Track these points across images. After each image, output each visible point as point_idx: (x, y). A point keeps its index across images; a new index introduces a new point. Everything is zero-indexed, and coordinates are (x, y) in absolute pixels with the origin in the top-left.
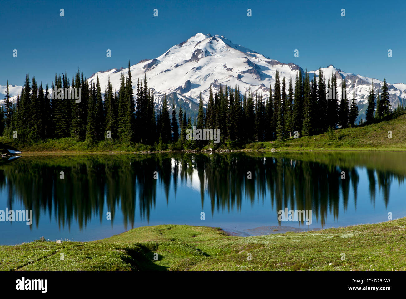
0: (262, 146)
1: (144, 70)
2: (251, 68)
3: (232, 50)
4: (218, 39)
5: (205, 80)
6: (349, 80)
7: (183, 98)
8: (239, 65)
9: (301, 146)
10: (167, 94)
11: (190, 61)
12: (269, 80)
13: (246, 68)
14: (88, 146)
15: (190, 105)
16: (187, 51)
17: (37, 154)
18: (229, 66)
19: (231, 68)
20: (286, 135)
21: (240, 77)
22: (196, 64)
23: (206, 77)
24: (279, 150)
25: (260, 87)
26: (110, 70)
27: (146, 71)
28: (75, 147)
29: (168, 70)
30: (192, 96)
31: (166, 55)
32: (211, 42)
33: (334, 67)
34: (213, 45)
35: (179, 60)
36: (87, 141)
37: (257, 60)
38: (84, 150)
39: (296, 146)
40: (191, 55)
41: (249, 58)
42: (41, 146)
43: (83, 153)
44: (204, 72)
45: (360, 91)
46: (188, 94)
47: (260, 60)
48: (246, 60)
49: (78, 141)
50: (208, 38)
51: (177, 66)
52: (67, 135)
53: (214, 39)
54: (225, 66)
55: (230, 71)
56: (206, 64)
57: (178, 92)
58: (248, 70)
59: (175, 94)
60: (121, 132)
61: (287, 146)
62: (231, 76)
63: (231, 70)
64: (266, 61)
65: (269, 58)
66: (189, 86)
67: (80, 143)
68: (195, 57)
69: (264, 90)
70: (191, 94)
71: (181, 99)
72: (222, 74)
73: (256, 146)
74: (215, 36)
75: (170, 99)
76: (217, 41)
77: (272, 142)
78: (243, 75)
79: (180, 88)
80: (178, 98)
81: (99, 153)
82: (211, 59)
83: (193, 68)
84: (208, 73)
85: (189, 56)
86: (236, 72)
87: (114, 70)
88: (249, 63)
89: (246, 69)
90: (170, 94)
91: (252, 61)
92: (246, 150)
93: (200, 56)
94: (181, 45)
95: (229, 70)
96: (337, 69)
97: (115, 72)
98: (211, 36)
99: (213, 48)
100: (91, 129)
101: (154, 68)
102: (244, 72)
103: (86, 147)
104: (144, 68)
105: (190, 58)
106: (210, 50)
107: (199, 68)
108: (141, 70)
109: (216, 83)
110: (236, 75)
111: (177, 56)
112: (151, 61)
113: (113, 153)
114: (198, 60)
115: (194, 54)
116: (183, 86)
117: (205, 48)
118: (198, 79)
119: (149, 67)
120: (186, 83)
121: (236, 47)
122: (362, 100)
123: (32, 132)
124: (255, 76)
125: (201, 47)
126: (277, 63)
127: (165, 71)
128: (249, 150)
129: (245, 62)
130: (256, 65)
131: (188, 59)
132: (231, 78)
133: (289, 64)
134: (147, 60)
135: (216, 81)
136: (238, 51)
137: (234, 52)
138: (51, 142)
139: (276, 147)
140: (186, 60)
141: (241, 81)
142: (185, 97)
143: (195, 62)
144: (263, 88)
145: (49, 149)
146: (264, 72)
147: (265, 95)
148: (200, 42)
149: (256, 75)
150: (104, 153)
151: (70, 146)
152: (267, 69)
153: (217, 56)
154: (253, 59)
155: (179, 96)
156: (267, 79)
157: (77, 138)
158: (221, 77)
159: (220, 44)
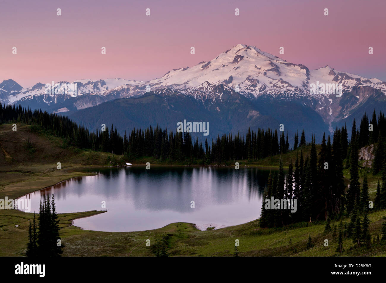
1: (202, 69)
2: (273, 67)
3: (261, 56)
5: (242, 76)
6: (340, 76)
7: (227, 88)
8: (265, 66)
11: (232, 63)
12: (285, 75)
15: (232, 93)
16: (231, 56)
18: (258, 66)
19: (260, 67)
21: (265, 74)
22: (237, 65)
23: (243, 73)
25: (279, 81)
26: (180, 69)
29: (218, 69)
30: (233, 87)
31: (217, 59)
32: (246, 50)
33: (329, 67)
34: (248, 52)
35: (226, 62)
37: (277, 62)
40: (233, 59)
41: (272, 61)
44: (241, 70)
45: (347, 84)
46: (230, 85)
47: (280, 62)
48: (270, 62)
51: (224, 66)
53: (248, 48)
54: (256, 67)
56: (243, 65)
57: (224, 84)
58: (271, 69)
59: (222, 85)
62: (259, 73)
63: (260, 69)
64: (283, 63)
65: (285, 61)
66: (232, 79)
68: (236, 61)
69: (281, 83)
70: (233, 85)
72: (254, 71)
75: (219, 88)
76: (251, 49)
78: (268, 72)
79: (226, 81)
80: (224, 88)
82: (246, 62)
83: (235, 68)
84: (244, 71)
86: (263, 70)
87: (183, 69)
88: (272, 64)
90: (218, 86)
91: (274, 63)
93: (239, 60)
94: (227, 53)
95: (258, 69)
96: (331, 69)
98: (246, 46)
99: (247, 54)
101: (208, 67)
102: (268, 70)
104: (202, 67)
105: (233, 61)
108: (200, 69)
109: (250, 78)
110: (263, 72)
111: (224, 60)
112: (207, 63)
114: (238, 62)
115: (235, 58)
116: (228, 80)
117: (243, 54)
118: (238, 75)
119: (205, 67)
120: (229, 78)
121: (264, 54)
122: (348, 90)
124: (276, 73)
125: (240, 53)
126: (291, 64)
127: (216, 70)
129: (270, 64)
130: (276, 66)
132: (260, 75)
133: (299, 65)
134: (204, 62)
135: (249, 76)
140: (230, 62)
141: (266, 76)
142: (229, 87)
143: (236, 63)
144: (281, 81)
147: (282, 86)
148: (239, 50)
152: (284, 68)
158: (253, 73)
159: (253, 52)
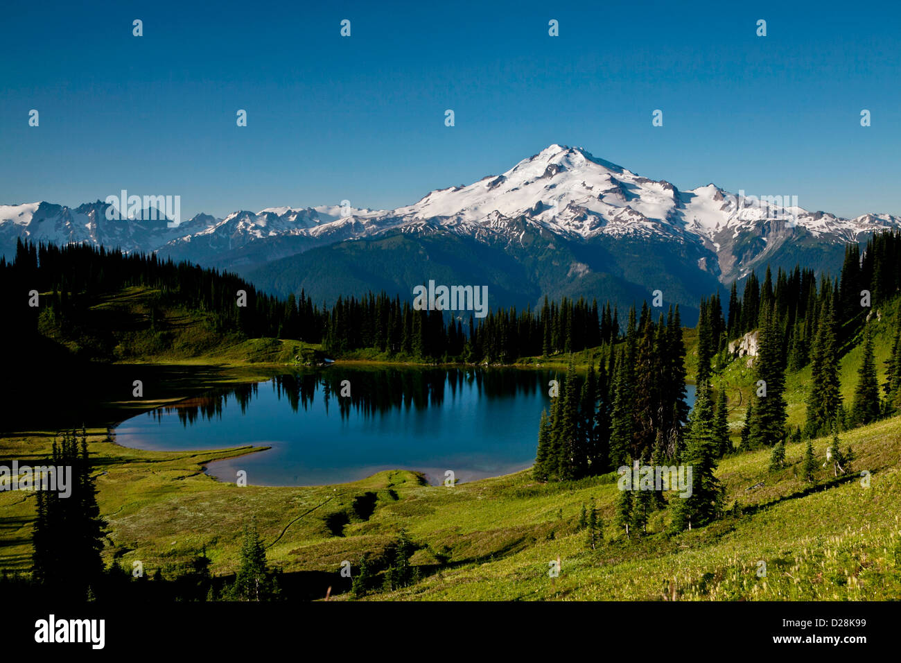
0: (530, 361)
1: (488, 188)
2: (615, 186)
3: (592, 165)
4: (576, 151)
5: (560, 201)
7: (532, 222)
8: (600, 183)
9: (562, 362)
10: (514, 218)
11: (542, 177)
12: (636, 201)
13: (609, 186)
14: (387, 356)
15: (541, 231)
16: (539, 166)
17: (347, 362)
18: (588, 185)
19: (591, 186)
20: (550, 351)
21: (601, 197)
22: (549, 182)
23: (561, 196)
24: (543, 365)
25: (626, 210)
26: (449, 188)
27: (490, 190)
28: (378, 357)
29: (516, 189)
30: (544, 220)
31: (514, 170)
32: (567, 156)
33: (715, 186)
34: (570, 159)
35: (530, 177)
36: (386, 353)
37: (622, 177)
38: (384, 360)
39: (558, 362)
40: (544, 171)
41: (613, 174)
42: (351, 355)
43: (383, 363)
44: (558, 191)
45: (746, 216)
46: (538, 218)
47: (627, 177)
48: (609, 177)
49: (380, 352)
50: (564, 150)
51: (527, 183)
52: (372, 346)
53: (571, 151)
54: (584, 185)
55: (589, 190)
56: (561, 182)
57: (527, 215)
58: (612, 189)
59: (523, 218)
60: (415, 346)
61: (551, 361)
62: (590, 196)
63: (591, 188)
64: (633, 179)
65: (637, 175)
66: (541, 207)
67: (381, 354)
68: (548, 173)
69: (630, 213)
70: (542, 218)
71: (531, 224)
72: (580, 193)
73: (524, 362)
74: (572, 149)
75: (518, 223)
76: (575, 154)
77: (539, 358)
78: (605, 194)
79: (529, 210)
80: (527, 223)
81: (395, 363)
82: (567, 176)
83: (546, 186)
84: (563, 193)
85: (541, 172)
86: (597, 191)
87: (454, 188)
88: (613, 180)
89: (609, 188)
90: (517, 218)
91: (616, 178)
92: (516, 364)
93: (554, 172)
94: (532, 159)
95: (588, 188)
96: (719, 189)
97: (455, 191)
98: (567, 148)
99: (569, 163)
100: (389, 343)
101: (500, 185)
102: (606, 191)
103: (385, 358)
104: (488, 186)
105: (542, 175)
106: (566, 165)
107: (553, 186)
108: (484, 188)
109: (573, 205)
110: (597, 195)
111: (527, 172)
112: (496, 178)
113: (407, 364)
114: (552, 176)
115: (547, 169)
116: (533, 208)
117: (561, 163)
118: (551, 200)
119: (494, 184)
120: (537, 205)
121: (598, 161)
122: (747, 226)
123: (344, 342)
124: (620, 197)
125: (555, 161)
126: (647, 181)
127: (513, 190)
128: (519, 365)
129: (608, 180)
130: (621, 183)
131: (540, 176)
132: (591, 199)
133: (661, 182)
134: (491, 177)
135: (573, 202)
136: (599, 166)
137: (594, 167)
138: (358, 351)
139: (541, 362)
140: (538, 176)
141: (602, 202)
142: (535, 221)
143: (548, 178)
144: (629, 211)
145: (357, 358)
146: (630, 190)
147: (631, 220)
148: (555, 155)
149: (621, 194)
150: (400, 363)
151: (373, 356)
152: (634, 187)
153: (575, 172)
154: (617, 176)
155: (528, 221)
156: (634, 200)
157: (379, 349)
158: (579, 197)
159: (579, 158)
